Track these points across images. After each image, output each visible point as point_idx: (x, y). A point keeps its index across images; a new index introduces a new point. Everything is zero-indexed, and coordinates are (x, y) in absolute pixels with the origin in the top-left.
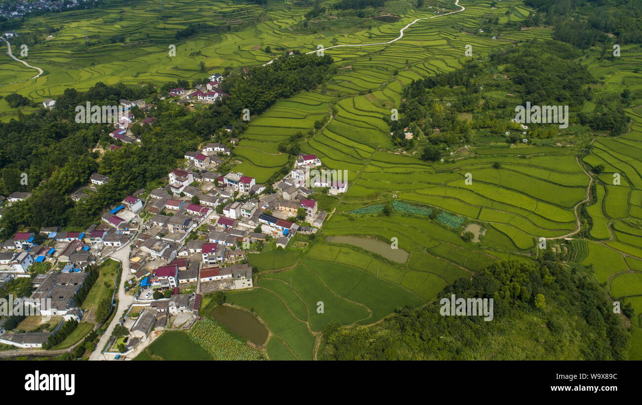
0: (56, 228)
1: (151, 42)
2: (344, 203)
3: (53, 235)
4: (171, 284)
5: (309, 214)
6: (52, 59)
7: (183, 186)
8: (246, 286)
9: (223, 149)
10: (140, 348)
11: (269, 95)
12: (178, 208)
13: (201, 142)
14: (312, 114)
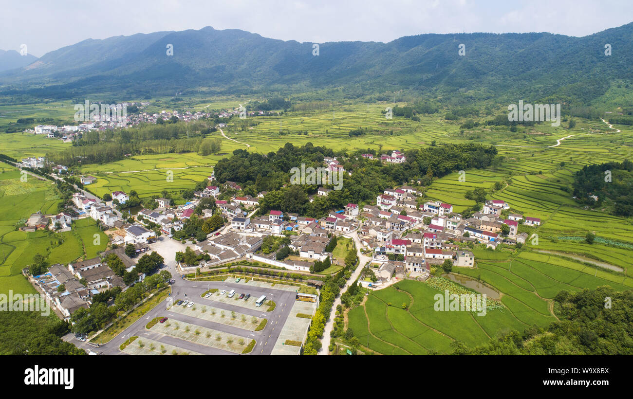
0: (297, 214)
1: (329, 136)
2: (542, 232)
3: (295, 218)
4: (402, 253)
5: (511, 232)
6: (255, 140)
7: (391, 204)
8: (467, 265)
9: (415, 192)
10: (386, 285)
11: (449, 164)
12: (390, 217)
13: (396, 186)
14: (487, 181)
